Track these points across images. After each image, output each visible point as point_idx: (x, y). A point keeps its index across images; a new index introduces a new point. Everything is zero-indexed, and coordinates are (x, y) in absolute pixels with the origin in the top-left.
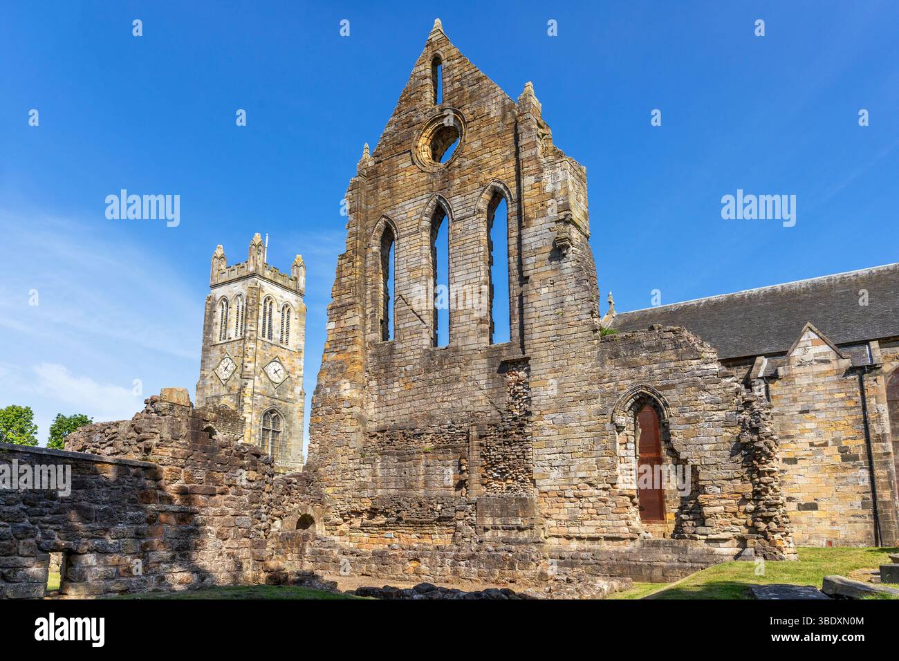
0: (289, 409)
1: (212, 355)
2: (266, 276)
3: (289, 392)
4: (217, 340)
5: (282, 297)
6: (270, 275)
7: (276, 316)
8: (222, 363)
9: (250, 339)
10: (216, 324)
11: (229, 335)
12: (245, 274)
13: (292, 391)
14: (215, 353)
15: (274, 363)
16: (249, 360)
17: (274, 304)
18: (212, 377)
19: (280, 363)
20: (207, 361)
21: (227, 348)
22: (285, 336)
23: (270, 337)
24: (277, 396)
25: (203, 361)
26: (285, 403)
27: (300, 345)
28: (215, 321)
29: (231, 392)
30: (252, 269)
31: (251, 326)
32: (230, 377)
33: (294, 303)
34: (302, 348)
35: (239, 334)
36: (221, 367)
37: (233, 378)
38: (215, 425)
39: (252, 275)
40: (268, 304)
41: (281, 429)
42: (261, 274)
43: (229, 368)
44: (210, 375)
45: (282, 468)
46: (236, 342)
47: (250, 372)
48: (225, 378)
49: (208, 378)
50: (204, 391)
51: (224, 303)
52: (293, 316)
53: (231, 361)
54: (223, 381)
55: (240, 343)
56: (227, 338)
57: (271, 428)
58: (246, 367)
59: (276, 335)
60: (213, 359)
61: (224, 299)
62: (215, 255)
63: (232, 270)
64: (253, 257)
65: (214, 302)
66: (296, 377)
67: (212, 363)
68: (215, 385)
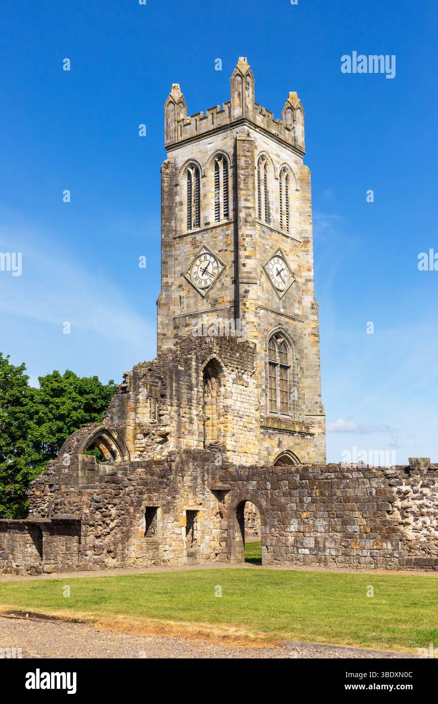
0: (299, 331)
1: (177, 253)
2: (258, 124)
3: (297, 305)
4: (184, 228)
5: (278, 156)
6: (263, 121)
7: (273, 185)
8: (198, 262)
9: (246, 221)
10: (181, 203)
11: (206, 218)
12: (227, 122)
13: (300, 302)
14: (184, 249)
15: (276, 259)
16: (247, 253)
17: (270, 168)
18: (180, 286)
19: (283, 258)
20: (171, 262)
21: (204, 240)
22: (284, 217)
23: (268, 220)
24: (282, 311)
25: (164, 263)
26: (293, 322)
27: (306, 232)
28: (177, 199)
29: (218, 307)
30: (237, 112)
31: (246, 200)
32: (214, 283)
33: (293, 165)
34: (310, 235)
35: (222, 217)
36: (195, 269)
37: (218, 285)
38: (220, 357)
39: (241, 121)
40: (262, 166)
41: (290, 363)
42: (252, 120)
43: (210, 270)
44: (177, 283)
45: (298, 423)
46: (219, 230)
47: (250, 273)
48: (203, 285)
49: (174, 287)
50: (169, 309)
51: (192, 172)
52: (293, 186)
53: (212, 260)
54: (201, 291)
55: (227, 230)
56: (202, 222)
57: (278, 362)
58: (244, 265)
59: (275, 216)
60: (179, 258)
61: (191, 164)
62: (171, 99)
63: (201, 119)
64: (239, 94)
65: (174, 170)
66: (304, 281)
67: (179, 264)
68: (188, 297)
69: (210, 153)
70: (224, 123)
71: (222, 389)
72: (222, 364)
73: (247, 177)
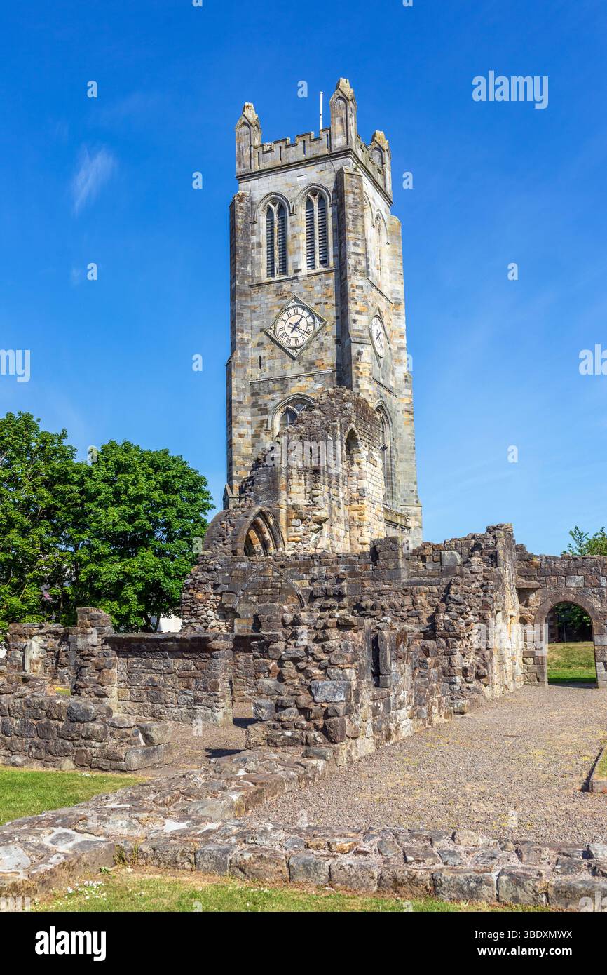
1: (255, 304)
2: (360, 158)
3: (391, 376)
4: (263, 275)
5: (374, 201)
6: (363, 157)
7: (372, 234)
8: (285, 316)
9: (356, 270)
10: (259, 245)
11: (296, 264)
12: (326, 151)
13: (394, 373)
14: (265, 300)
16: (357, 308)
18: (260, 344)
19: (381, 319)
20: (248, 315)
21: (295, 289)
24: (382, 380)
25: (239, 315)
26: (390, 395)
27: (398, 292)
28: (254, 239)
29: (315, 370)
30: (339, 142)
31: (355, 245)
32: (309, 342)
33: (383, 213)
34: (402, 296)
35: (318, 263)
36: (280, 324)
37: (316, 345)
39: (345, 152)
43: (303, 325)
44: (256, 340)
46: (315, 278)
47: (362, 331)
48: (293, 343)
49: (250, 345)
50: (245, 372)
51: (275, 209)
53: (306, 314)
54: (291, 351)
55: (327, 279)
56: (290, 268)
58: (355, 321)
60: (258, 310)
61: (273, 199)
62: (244, 120)
63: (287, 147)
64: (342, 121)
65: (249, 205)
67: (259, 317)
68: (272, 358)
69: (301, 187)
70: (320, 153)
73: (356, 217)
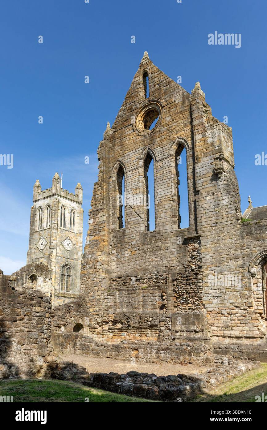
0: (76, 264)
1: (35, 237)
2: (62, 195)
3: (75, 255)
4: (37, 229)
5: (70, 205)
6: (64, 194)
7: (68, 215)
8: (40, 241)
9: (54, 228)
10: (37, 221)
11: (43, 226)
12: (51, 194)
13: (77, 254)
14: (36, 236)
15: (67, 240)
16: (54, 239)
17: (66, 209)
18: (35, 248)
19: (70, 240)
20: (32, 240)
21: (42, 233)
22: (72, 226)
23: (64, 227)
24: (69, 257)
25: (30, 240)
26: (73, 261)
27: (81, 230)
28: (36, 219)
29: (45, 256)
30: (54, 191)
31: (54, 221)
32: (44, 248)
33: (77, 208)
34: (82, 231)
35: (48, 226)
36: (39, 243)
37: (45, 249)
38: (36, 274)
39: (54, 195)
40: (63, 209)
41: (71, 275)
42: (59, 194)
43: (43, 244)
44: (34, 247)
45: (72, 294)
46: (47, 230)
47: (54, 245)
48: (41, 248)
49: (33, 249)
50: (31, 256)
51: (41, 210)
52: (76, 215)
53: (44, 240)
54: (40, 250)
55: (49, 230)
56: (42, 227)
57: (66, 274)
58: (52, 243)
59: (68, 225)
60: (35, 239)
61: (40, 208)
62: (35, 185)
63: (44, 193)
64: (55, 185)
65: (35, 209)
66: (79, 247)
67: (35, 241)
68: (37, 252)
69: (46, 204)
70: (50, 195)
71: (38, 284)
72: (37, 276)
73: (55, 213)
